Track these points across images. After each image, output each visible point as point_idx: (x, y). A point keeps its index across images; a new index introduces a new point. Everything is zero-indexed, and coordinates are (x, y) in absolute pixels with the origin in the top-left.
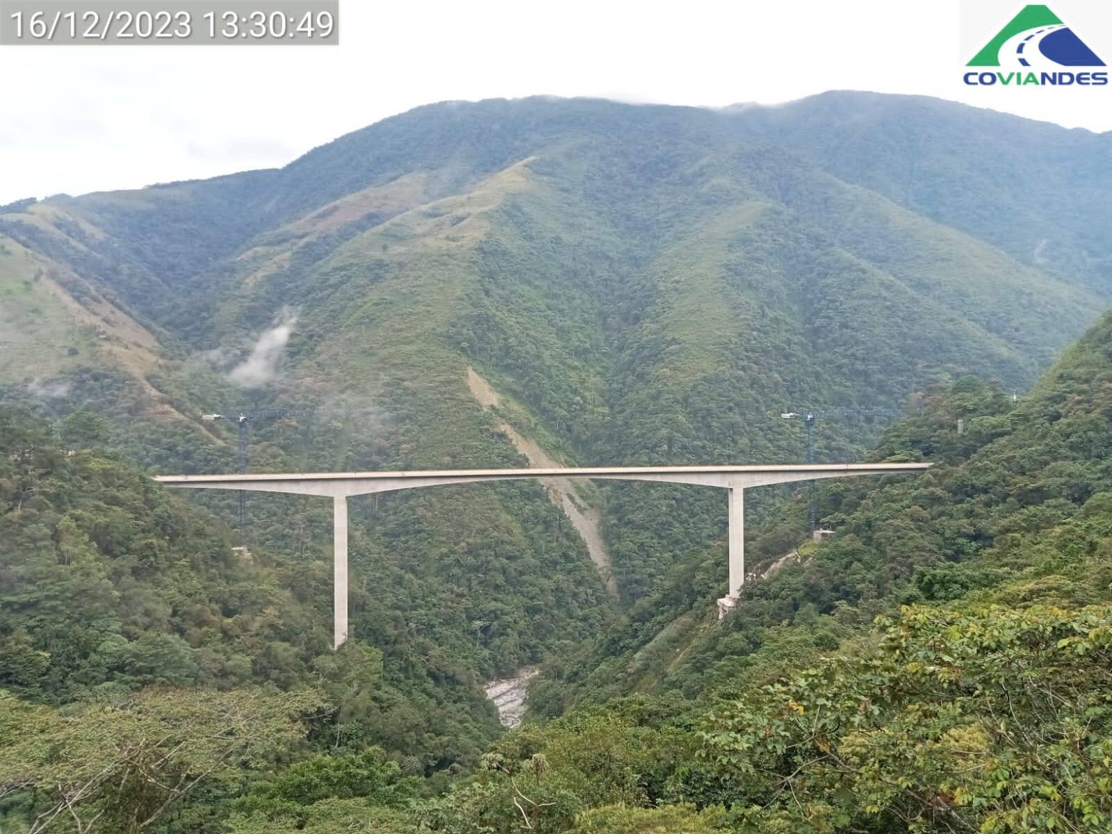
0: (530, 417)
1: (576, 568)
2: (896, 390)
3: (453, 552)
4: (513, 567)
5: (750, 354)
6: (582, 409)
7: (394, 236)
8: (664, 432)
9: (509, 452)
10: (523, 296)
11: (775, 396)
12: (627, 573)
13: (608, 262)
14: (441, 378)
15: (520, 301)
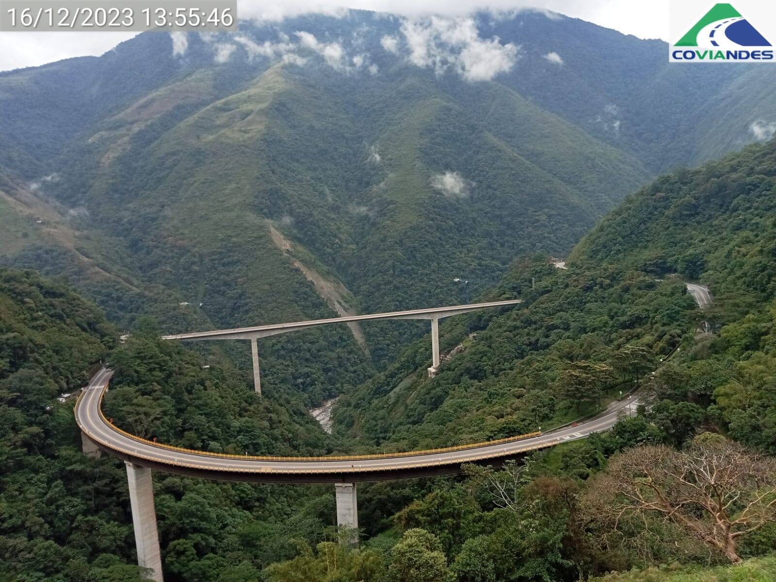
0: (310, 255)
1: (347, 345)
2: (517, 226)
3: (279, 342)
4: (314, 348)
5: (436, 210)
6: (341, 247)
7: (201, 127)
8: (390, 262)
9: (303, 280)
10: (295, 171)
11: (451, 235)
12: (375, 344)
13: (345, 141)
14: (255, 235)
15: (294, 175)
